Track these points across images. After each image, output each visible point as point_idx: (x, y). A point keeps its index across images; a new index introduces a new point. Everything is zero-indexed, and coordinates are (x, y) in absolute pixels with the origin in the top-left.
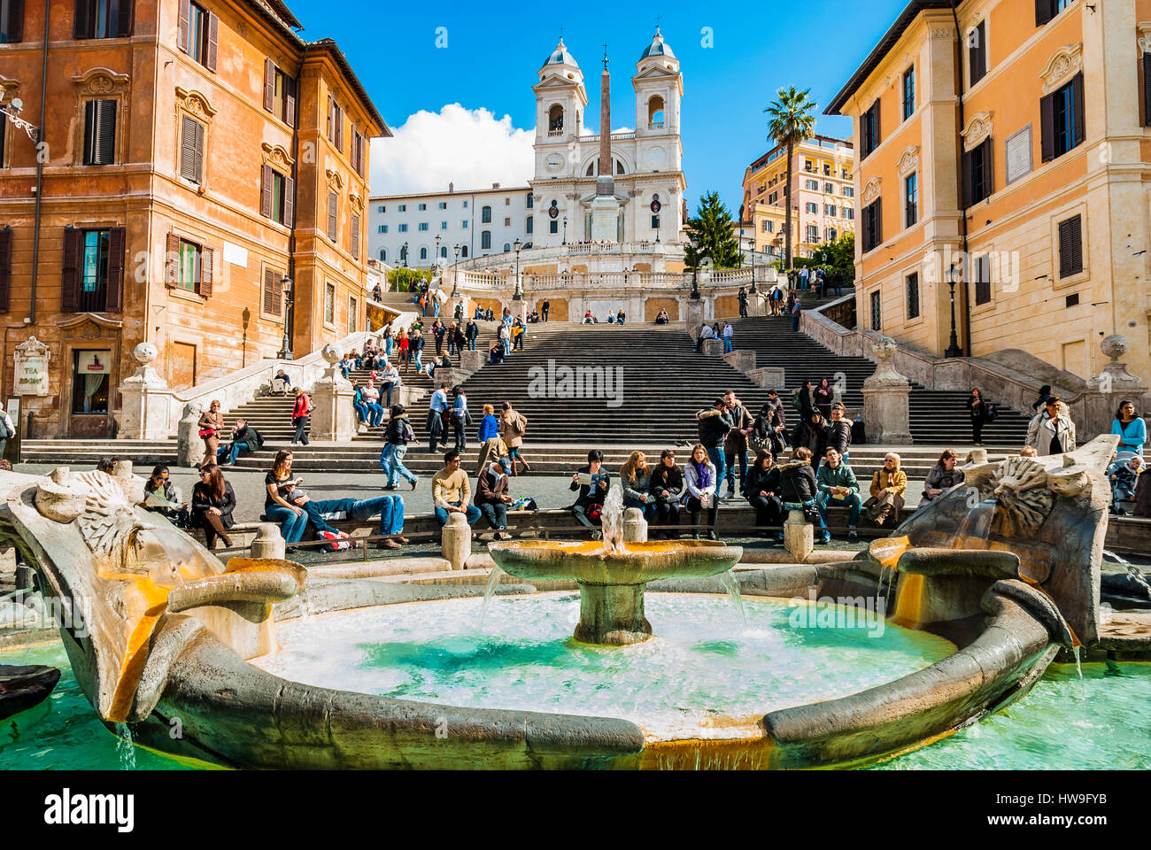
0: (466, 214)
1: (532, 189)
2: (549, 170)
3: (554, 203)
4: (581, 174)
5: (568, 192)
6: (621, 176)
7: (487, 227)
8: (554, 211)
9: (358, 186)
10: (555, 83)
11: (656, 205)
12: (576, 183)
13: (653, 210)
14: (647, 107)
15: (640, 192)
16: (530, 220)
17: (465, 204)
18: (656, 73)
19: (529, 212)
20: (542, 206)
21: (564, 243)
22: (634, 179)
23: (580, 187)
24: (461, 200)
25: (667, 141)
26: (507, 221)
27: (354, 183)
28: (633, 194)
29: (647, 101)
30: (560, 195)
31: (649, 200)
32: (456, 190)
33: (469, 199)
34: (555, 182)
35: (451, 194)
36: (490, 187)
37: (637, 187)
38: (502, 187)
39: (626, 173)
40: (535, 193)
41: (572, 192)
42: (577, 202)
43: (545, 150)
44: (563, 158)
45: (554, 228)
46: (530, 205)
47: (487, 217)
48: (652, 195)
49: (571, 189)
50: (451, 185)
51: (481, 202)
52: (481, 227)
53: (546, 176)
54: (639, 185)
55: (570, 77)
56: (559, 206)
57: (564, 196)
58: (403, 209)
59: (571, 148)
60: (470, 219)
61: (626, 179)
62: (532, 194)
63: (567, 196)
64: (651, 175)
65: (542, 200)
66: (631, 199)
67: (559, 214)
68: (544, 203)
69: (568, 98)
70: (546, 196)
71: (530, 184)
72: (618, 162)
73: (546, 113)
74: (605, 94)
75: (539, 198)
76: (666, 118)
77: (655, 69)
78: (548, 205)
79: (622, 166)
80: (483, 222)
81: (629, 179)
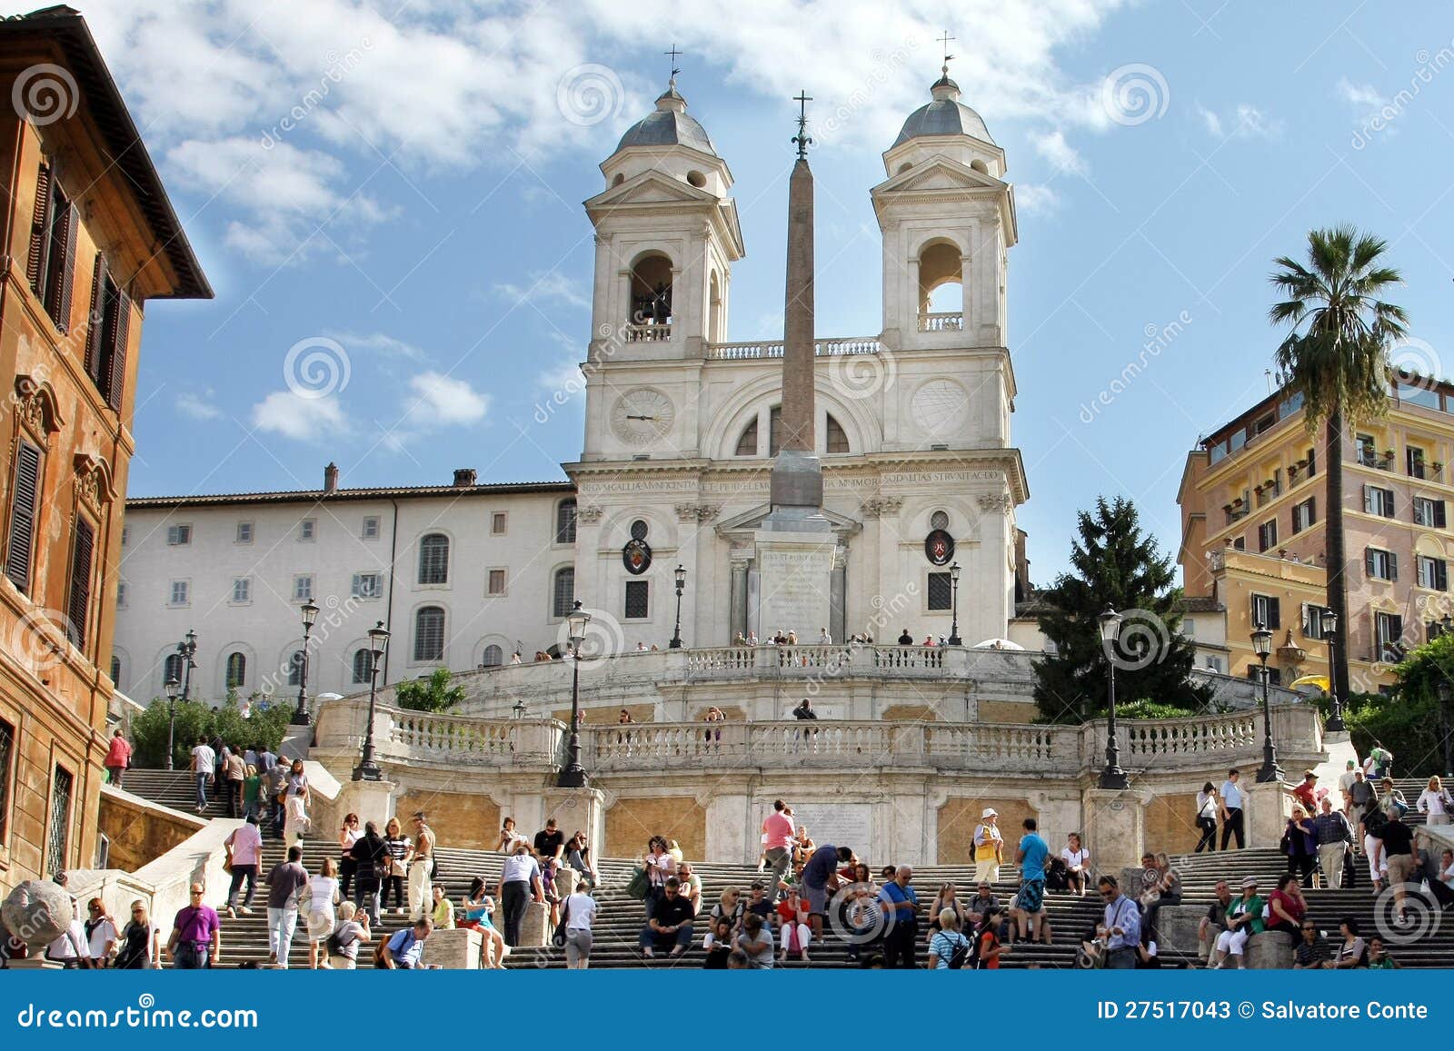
0: (374, 557)
1: (568, 489)
2: (626, 436)
3: (639, 529)
4: (722, 447)
5: (682, 500)
6: (839, 459)
7: (431, 595)
8: (637, 555)
9: (101, 432)
10: (652, 195)
11: (939, 542)
12: (705, 472)
13: (931, 557)
14: (915, 270)
15: (895, 506)
16: (565, 576)
17: (371, 527)
18: (940, 181)
19: (562, 555)
20: (604, 536)
21: (675, 643)
22: (876, 467)
23: (714, 486)
24: (358, 515)
25: (974, 365)
26: (496, 580)
27: (90, 423)
28: (875, 509)
29: (915, 253)
30: (658, 506)
31: (921, 529)
32: (343, 484)
33: (384, 514)
34: (642, 469)
35: (329, 498)
36: (449, 481)
37: (886, 492)
38: (481, 480)
39: (855, 447)
40: (583, 500)
41: (694, 500)
42: (708, 529)
43: (618, 378)
44: (668, 402)
45: (636, 601)
46: (566, 534)
47: (434, 566)
48: (927, 514)
49: (688, 491)
50: (331, 472)
51: (419, 521)
52: (411, 595)
53: (618, 451)
54: (889, 485)
55: (695, 179)
56: (654, 539)
57: (670, 509)
58: (183, 535)
59: (693, 375)
60: (384, 569)
61: (854, 467)
62: (574, 502)
63: (678, 511)
64: (927, 459)
65: (603, 521)
66: (869, 524)
67: (654, 562)
68: (608, 528)
69: (686, 237)
70: (616, 509)
71: (569, 474)
72: (830, 419)
73: (621, 274)
74: (800, 226)
75: (595, 515)
76: (968, 300)
77: (936, 170)
78: (622, 536)
79: (840, 429)
80: (423, 580)
81: (863, 467)
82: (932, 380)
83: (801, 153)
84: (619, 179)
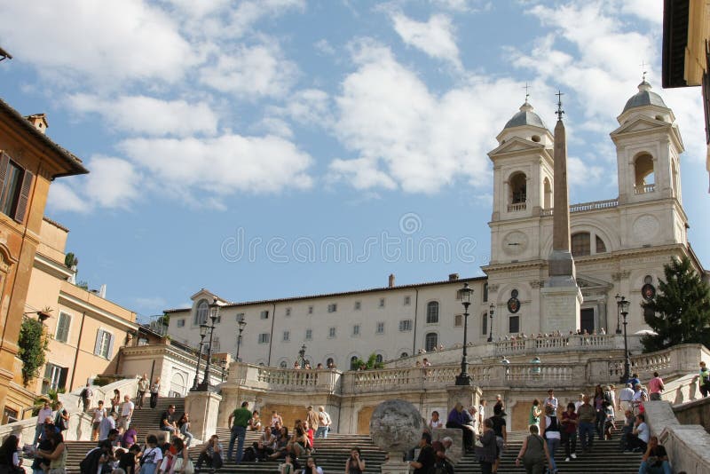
0: (407, 313)
1: (486, 278)
2: (509, 253)
3: (515, 293)
5: (532, 279)
6: (601, 255)
7: (432, 328)
8: (514, 305)
10: (517, 148)
11: (648, 290)
12: (542, 266)
13: (645, 297)
14: (632, 168)
15: (627, 274)
16: (485, 317)
17: (407, 301)
18: (641, 126)
20: (500, 298)
22: (619, 258)
24: (401, 296)
25: (661, 207)
26: (458, 320)
28: (618, 277)
29: (631, 159)
30: (523, 284)
31: (639, 284)
32: (396, 284)
33: (412, 294)
34: (515, 267)
35: (391, 289)
37: (623, 268)
38: (461, 277)
39: (609, 249)
40: (490, 283)
41: (538, 279)
43: (504, 228)
44: (526, 237)
45: (514, 325)
46: (485, 297)
47: (433, 316)
48: (642, 277)
49: (535, 275)
50: (391, 278)
51: (426, 297)
52: (424, 328)
53: (504, 259)
54: (625, 266)
55: (535, 139)
56: (521, 297)
57: (527, 284)
58: (334, 308)
59: (536, 224)
60: (412, 318)
61: (608, 259)
62: (487, 284)
63: (531, 284)
64: (640, 251)
65: (499, 290)
66: (616, 284)
67: (521, 308)
68: (502, 294)
69: (531, 164)
70: (504, 285)
71: (484, 271)
72: (597, 238)
73: (505, 182)
74: (560, 150)
75: (496, 288)
76: (657, 179)
77: (640, 121)
78: (507, 297)
79: (602, 242)
80: (429, 321)
81: (612, 258)
82: (643, 216)
83: (560, 118)
84: (504, 142)
